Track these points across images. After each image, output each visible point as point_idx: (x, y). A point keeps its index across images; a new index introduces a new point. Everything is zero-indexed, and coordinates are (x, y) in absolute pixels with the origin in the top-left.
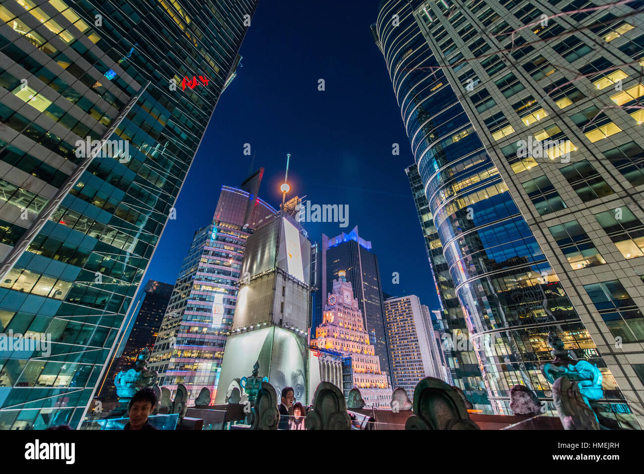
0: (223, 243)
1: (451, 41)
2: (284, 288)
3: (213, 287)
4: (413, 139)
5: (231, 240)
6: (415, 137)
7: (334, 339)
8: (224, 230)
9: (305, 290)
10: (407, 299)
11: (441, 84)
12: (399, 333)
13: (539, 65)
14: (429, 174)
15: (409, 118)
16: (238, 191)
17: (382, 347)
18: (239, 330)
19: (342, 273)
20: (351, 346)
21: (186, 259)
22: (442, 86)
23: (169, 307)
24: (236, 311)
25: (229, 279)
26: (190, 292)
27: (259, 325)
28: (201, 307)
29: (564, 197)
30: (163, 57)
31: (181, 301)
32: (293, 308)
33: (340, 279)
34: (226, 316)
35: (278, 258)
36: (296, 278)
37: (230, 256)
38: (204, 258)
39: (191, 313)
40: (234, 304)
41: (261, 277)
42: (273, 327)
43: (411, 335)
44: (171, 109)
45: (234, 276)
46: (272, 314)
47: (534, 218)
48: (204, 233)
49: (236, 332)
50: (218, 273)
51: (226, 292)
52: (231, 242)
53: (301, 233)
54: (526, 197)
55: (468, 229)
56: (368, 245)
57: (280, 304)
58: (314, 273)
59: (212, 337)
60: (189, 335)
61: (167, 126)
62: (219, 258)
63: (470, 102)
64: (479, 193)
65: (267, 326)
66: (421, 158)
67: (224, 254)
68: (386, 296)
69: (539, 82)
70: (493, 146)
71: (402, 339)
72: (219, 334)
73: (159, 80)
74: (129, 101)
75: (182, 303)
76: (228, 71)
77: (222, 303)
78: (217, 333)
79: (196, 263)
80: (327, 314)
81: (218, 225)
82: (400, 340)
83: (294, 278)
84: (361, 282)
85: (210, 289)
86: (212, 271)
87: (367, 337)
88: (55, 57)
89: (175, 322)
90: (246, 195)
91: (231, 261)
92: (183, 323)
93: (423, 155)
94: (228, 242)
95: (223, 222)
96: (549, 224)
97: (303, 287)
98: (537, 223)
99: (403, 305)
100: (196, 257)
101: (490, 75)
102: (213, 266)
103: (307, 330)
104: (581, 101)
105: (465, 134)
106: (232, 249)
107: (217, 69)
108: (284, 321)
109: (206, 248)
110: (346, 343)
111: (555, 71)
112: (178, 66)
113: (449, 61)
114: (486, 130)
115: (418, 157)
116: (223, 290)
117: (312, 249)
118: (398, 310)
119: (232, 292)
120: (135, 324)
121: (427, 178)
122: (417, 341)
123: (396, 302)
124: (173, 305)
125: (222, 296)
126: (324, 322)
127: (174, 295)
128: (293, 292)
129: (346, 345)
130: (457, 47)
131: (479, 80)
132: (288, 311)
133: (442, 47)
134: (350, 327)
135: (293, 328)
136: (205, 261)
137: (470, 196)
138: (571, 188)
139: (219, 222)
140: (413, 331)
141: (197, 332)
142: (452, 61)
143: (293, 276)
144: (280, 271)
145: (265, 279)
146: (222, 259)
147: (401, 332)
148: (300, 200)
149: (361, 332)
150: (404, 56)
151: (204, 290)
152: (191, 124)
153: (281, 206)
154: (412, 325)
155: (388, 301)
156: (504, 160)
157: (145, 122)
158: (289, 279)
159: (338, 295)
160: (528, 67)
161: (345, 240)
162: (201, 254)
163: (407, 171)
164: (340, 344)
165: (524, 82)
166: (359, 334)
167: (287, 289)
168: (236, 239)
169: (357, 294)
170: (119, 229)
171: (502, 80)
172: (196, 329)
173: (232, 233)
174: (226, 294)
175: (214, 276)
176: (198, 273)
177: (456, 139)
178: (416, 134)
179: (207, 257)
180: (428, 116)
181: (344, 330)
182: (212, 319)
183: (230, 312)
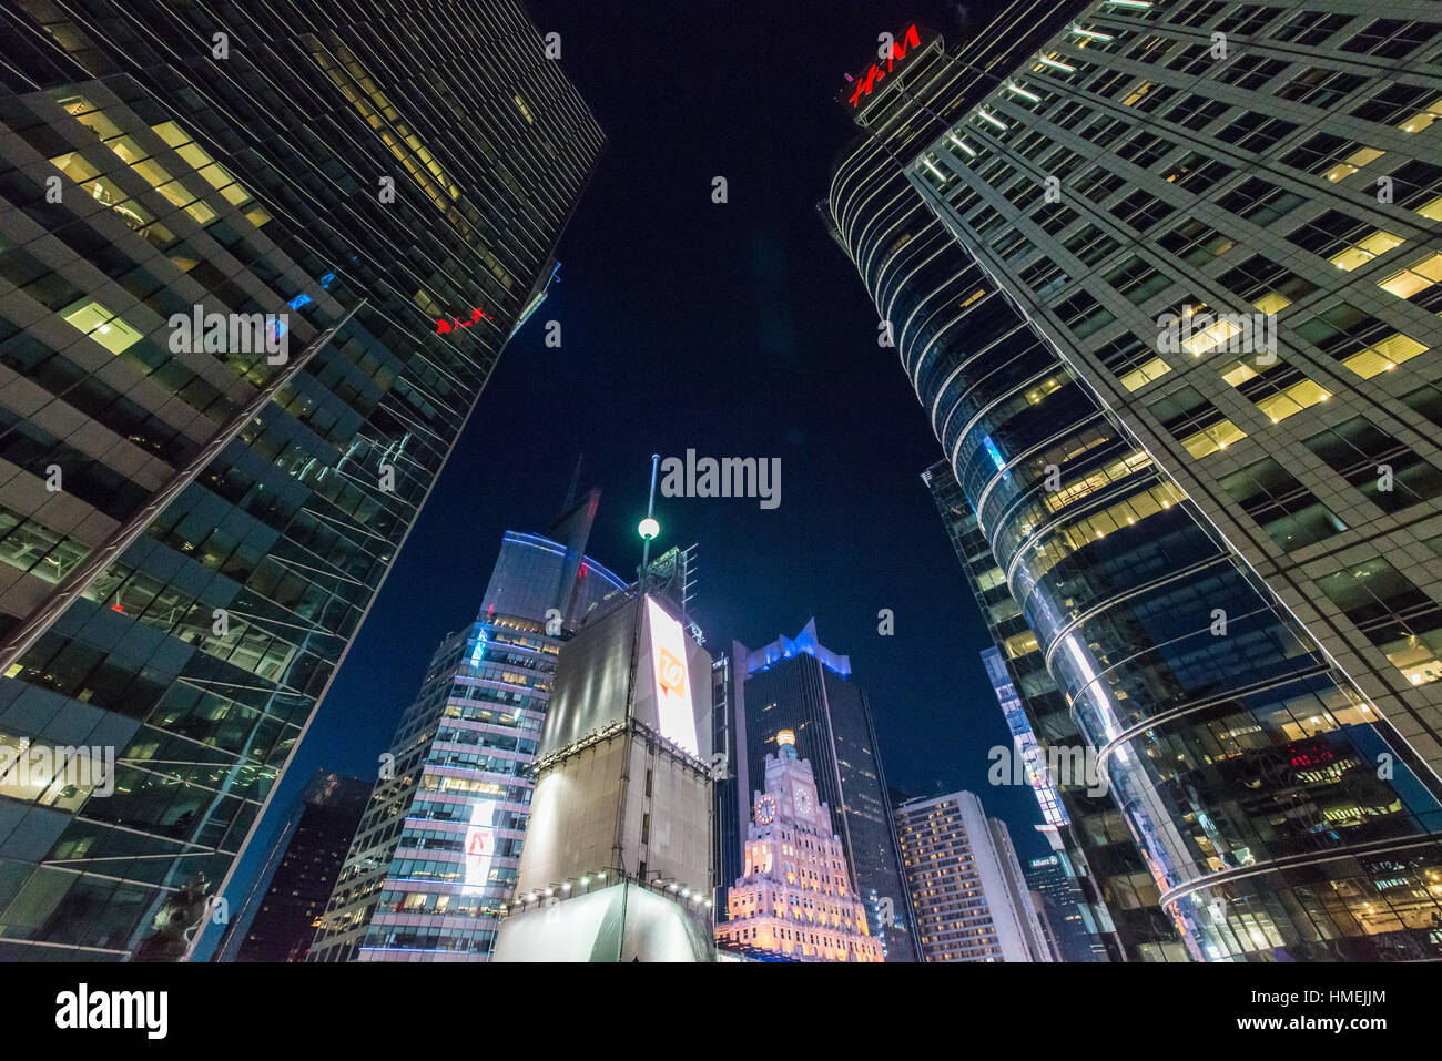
0: (501, 665)
1: (990, 210)
2: (649, 773)
3: (470, 781)
4: (935, 406)
5: (520, 659)
6: (937, 400)
7: (776, 920)
8: (505, 636)
9: (701, 779)
10: (951, 803)
11: (982, 293)
12: (939, 900)
13: (1194, 237)
14: (984, 478)
15: (919, 365)
16: (541, 544)
17: (901, 940)
18: (532, 897)
19: (786, 738)
20: (821, 941)
21: (410, 710)
22: (984, 296)
23: (356, 839)
24: (527, 845)
25: (512, 757)
26: (411, 797)
27: (585, 881)
28: (439, 836)
29: (1335, 503)
30: (399, 257)
31: (390, 821)
32: (672, 829)
33: (781, 753)
34: (500, 860)
35: (635, 694)
36: (680, 746)
37: (517, 697)
38: (453, 708)
39: (411, 853)
40: (522, 827)
41: (593, 745)
42: (623, 885)
43: (971, 904)
44: (405, 356)
45: (523, 750)
46: (621, 849)
47: (1270, 559)
48: (458, 645)
49: (525, 903)
50: (486, 744)
51: (504, 793)
52: (520, 664)
53: (688, 632)
54: (1237, 511)
55: (1101, 599)
56: (843, 667)
57: (640, 819)
58: (722, 733)
59: (459, 922)
60: (402, 919)
61: (393, 390)
62: (489, 705)
63: (1054, 318)
64: (1113, 511)
65: (608, 882)
66: (959, 443)
67: (501, 695)
68: (897, 798)
69: (1204, 269)
70: (1127, 403)
71: (950, 917)
72: (479, 914)
73: (383, 298)
74: (315, 337)
75: (390, 828)
76: (530, 288)
77: (490, 823)
78: (473, 909)
79: (434, 719)
80: (755, 850)
81: (492, 623)
82: (943, 919)
83: (674, 747)
84: (832, 760)
85: (462, 785)
86: (472, 738)
87: (861, 912)
88: (168, 249)
89: (369, 883)
90: (557, 550)
91: (517, 713)
92: (388, 884)
93: (962, 437)
94: (512, 664)
95: (503, 616)
96: (1314, 570)
97: (697, 772)
98: (1281, 571)
99: (942, 819)
100: (435, 703)
101: (1090, 264)
102: (475, 726)
103: (710, 892)
104: (1310, 298)
105: (1052, 385)
106: (522, 680)
107: (507, 281)
108: (650, 867)
109: (459, 679)
110: (807, 931)
111: (1233, 246)
112: (427, 274)
113: (993, 247)
114: (1104, 371)
115: (951, 443)
116: (494, 788)
117: (715, 671)
118: (930, 833)
119: (518, 795)
120: (269, 892)
121: (977, 487)
122: (990, 921)
123: (923, 811)
124: (368, 833)
125: (492, 805)
126: (747, 873)
127: (371, 807)
128: (672, 786)
129: (808, 938)
130: (1005, 221)
131: (1065, 276)
132: (659, 836)
133: (974, 223)
134: (816, 884)
135: (674, 887)
136: (455, 714)
137: (1092, 520)
138: (1345, 484)
139: (494, 616)
140: (976, 893)
141: (421, 910)
142: (999, 247)
143: (672, 741)
144: (638, 729)
145: (603, 749)
146: (497, 707)
147: (944, 895)
148: (684, 554)
149: (843, 898)
150: (895, 248)
151: (447, 791)
152: (444, 387)
153: (639, 570)
154: (972, 876)
155: (905, 810)
156: (1160, 431)
157: (346, 381)
158: (662, 750)
159: (778, 796)
160: (1171, 242)
161: (787, 654)
162: (447, 695)
163: (926, 477)
164: (793, 936)
165: (1168, 271)
166: (839, 904)
167: (656, 777)
168: (532, 656)
169: (825, 793)
170: (253, 621)
171: (1118, 271)
172: (420, 900)
173: (522, 643)
174: (502, 798)
175: (473, 752)
176: (436, 745)
177: (1035, 398)
178: (940, 395)
179: (461, 701)
180: (963, 355)
181: (801, 894)
182: (464, 872)
183: (508, 849)
